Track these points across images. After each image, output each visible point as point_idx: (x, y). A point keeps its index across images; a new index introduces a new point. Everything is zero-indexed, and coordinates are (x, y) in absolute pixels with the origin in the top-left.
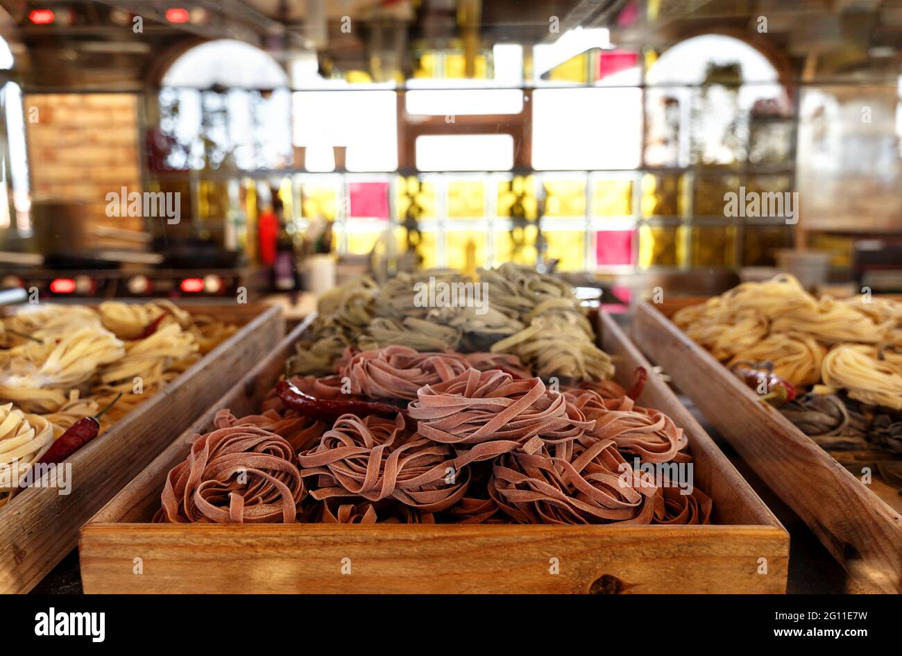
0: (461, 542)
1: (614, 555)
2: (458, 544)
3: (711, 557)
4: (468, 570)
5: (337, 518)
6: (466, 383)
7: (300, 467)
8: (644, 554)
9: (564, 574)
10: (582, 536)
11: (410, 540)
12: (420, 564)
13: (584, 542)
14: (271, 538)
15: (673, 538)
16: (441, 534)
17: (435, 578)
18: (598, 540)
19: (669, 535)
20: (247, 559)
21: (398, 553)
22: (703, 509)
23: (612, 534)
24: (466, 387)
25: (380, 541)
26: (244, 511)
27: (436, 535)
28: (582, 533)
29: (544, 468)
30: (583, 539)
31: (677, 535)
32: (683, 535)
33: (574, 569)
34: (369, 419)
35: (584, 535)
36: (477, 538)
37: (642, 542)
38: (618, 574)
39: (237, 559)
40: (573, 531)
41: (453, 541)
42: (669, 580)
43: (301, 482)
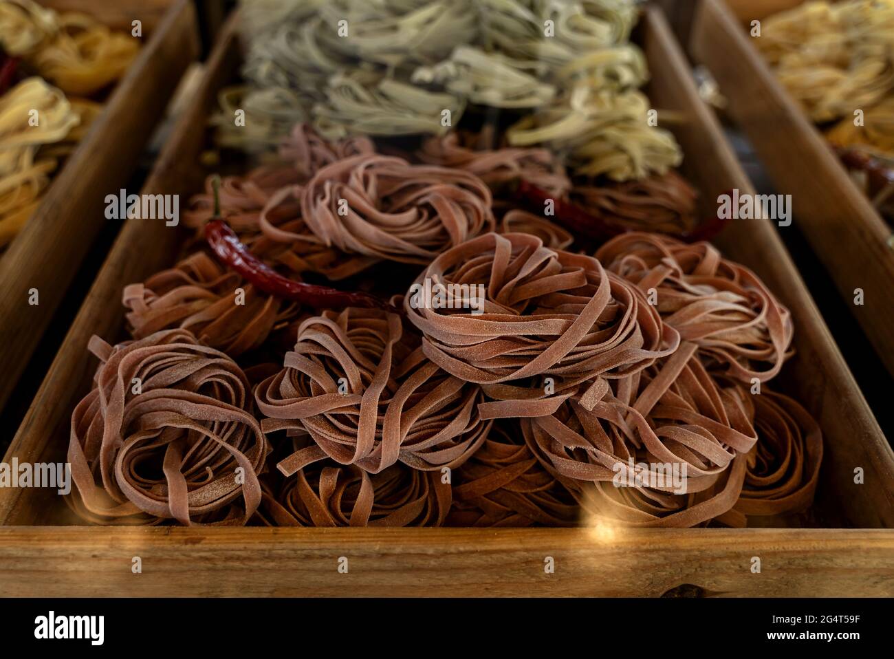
0: (494, 556)
1: (701, 567)
2: (491, 558)
3: (831, 569)
4: (503, 581)
5: (319, 497)
6: (492, 259)
7: (259, 416)
8: (741, 567)
9: (631, 583)
10: (663, 550)
11: (426, 555)
12: (438, 576)
13: (663, 556)
14: (233, 552)
15: (786, 552)
16: (469, 548)
17: (459, 587)
18: (684, 554)
19: (781, 549)
20: (202, 570)
21: (410, 566)
22: (810, 449)
23: (704, 548)
24: (491, 266)
25: (384, 555)
26: (189, 498)
27: (462, 549)
28: (662, 546)
29: (606, 418)
30: (663, 553)
31: (790, 549)
32: (799, 549)
33: (644, 580)
34: (350, 312)
35: (666, 550)
36: (518, 553)
37: (743, 556)
38: (703, 583)
39: (189, 570)
40: (650, 544)
41: (486, 554)
42: (767, 589)
43: (263, 442)
